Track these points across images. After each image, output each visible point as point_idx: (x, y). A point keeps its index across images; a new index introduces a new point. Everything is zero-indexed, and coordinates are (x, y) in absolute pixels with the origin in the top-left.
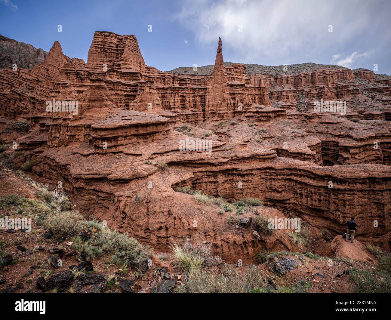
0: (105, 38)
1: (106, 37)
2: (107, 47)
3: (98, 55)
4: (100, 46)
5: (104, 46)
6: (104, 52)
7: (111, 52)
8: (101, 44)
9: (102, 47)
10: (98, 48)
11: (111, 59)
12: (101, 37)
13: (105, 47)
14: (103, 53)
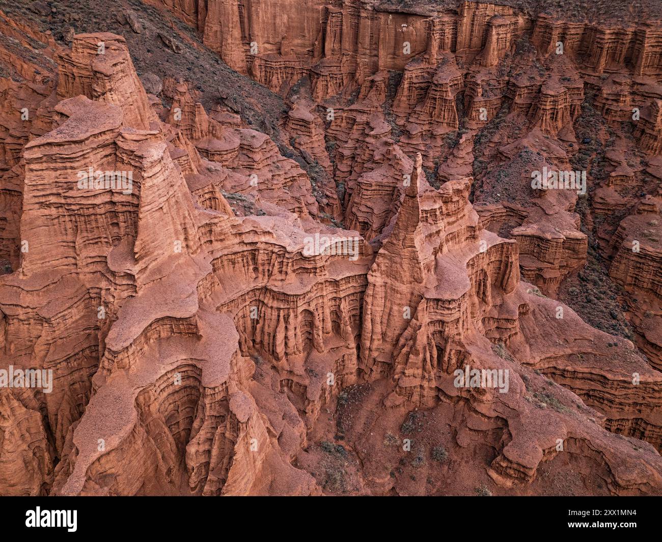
0: (65, 168)
1: (68, 165)
2: (77, 201)
3: (52, 228)
4: (53, 199)
5: (66, 198)
6: (70, 215)
7: (95, 215)
8: (54, 191)
9: (63, 201)
10: (49, 206)
11: (96, 234)
12: (52, 165)
13: (69, 201)
14: (67, 219)
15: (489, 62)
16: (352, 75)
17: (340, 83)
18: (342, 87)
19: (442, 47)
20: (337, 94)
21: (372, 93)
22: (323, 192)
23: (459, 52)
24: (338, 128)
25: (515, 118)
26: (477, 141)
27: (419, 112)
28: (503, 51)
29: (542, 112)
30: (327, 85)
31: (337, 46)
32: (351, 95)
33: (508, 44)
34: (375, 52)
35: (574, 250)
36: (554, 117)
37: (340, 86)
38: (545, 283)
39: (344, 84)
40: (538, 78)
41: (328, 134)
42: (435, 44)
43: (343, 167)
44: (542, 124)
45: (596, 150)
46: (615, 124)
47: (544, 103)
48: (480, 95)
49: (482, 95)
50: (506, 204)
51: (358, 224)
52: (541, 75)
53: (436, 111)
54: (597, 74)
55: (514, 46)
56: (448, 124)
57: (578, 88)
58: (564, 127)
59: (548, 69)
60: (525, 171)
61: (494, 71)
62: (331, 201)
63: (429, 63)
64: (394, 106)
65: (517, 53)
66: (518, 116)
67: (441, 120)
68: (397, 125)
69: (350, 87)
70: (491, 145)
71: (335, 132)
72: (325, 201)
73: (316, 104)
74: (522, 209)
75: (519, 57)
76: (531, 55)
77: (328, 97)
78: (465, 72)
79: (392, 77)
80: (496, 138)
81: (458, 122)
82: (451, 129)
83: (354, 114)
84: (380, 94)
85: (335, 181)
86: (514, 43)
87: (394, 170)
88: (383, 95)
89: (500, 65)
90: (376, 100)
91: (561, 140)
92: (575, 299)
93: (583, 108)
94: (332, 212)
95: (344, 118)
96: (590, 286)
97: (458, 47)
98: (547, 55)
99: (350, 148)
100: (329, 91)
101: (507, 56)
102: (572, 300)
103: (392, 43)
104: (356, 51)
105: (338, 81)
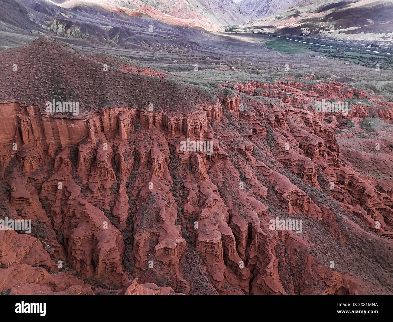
15: (123, 138)
16: (46, 152)
17: (39, 159)
18: (41, 161)
19: (96, 132)
20: (39, 166)
21: (63, 166)
22: (50, 245)
23: (106, 132)
24: (47, 192)
25: (143, 170)
26: (128, 187)
27: (94, 175)
28: (129, 130)
29: (154, 166)
30: (31, 164)
31: (31, 137)
32: (49, 166)
33: (130, 125)
34: (58, 137)
35: (181, 246)
36: (160, 167)
37: (40, 160)
38: (173, 265)
39: (42, 159)
40: (148, 146)
41: (41, 197)
42: (92, 133)
43: (58, 220)
44: (155, 172)
45: (180, 182)
46: (184, 164)
47: (154, 162)
48: (123, 161)
49: (124, 160)
50: (149, 230)
51: (78, 262)
52: (149, 144)
53: (103, 174)
54: (172, 139)
55: (133, 125)
56: (111, 180)
57: (166, 149)
58: (165, 170)
59: (151, 139)
60: (154, 208)
61: (127, 143)
62: (57, 249)
63: (92, 143)
64: (78, 172)
65: (135, 131)
66: (144, 168)
67: (107, 178)
68: (83, 184)
69: (46, 160)
70: (135, 188)
71: (45, 195)
72: (53, 249)
73: (27, 177)
74: (156, 231)
75: (137, 132)
76: (142, 131)
77: (34, 170)
78: (112, 144)
79: (72, 152)
80: (136, 185)
81: (115, 177)
82: (113, 181)
83: (55, 182)
84: (68, 165)
85: (54, 229)
86: (132, 123)
87: (90, 225)
88: (70, 165)
89: (129, 139)
90: (66, 169)
91: (165, 178)
92: (186, 270)
93: (170, 158)
94: (59, 255)
95: (49, 186)
96: (190, 261)
97: (105, 129)
98: (149, 130)
99: (58, 206)
100: (34, 166)
101: (131, 132)
102: (185, 270)
103: (67, 133)
104: (44, 137)
105: (38, 158)
